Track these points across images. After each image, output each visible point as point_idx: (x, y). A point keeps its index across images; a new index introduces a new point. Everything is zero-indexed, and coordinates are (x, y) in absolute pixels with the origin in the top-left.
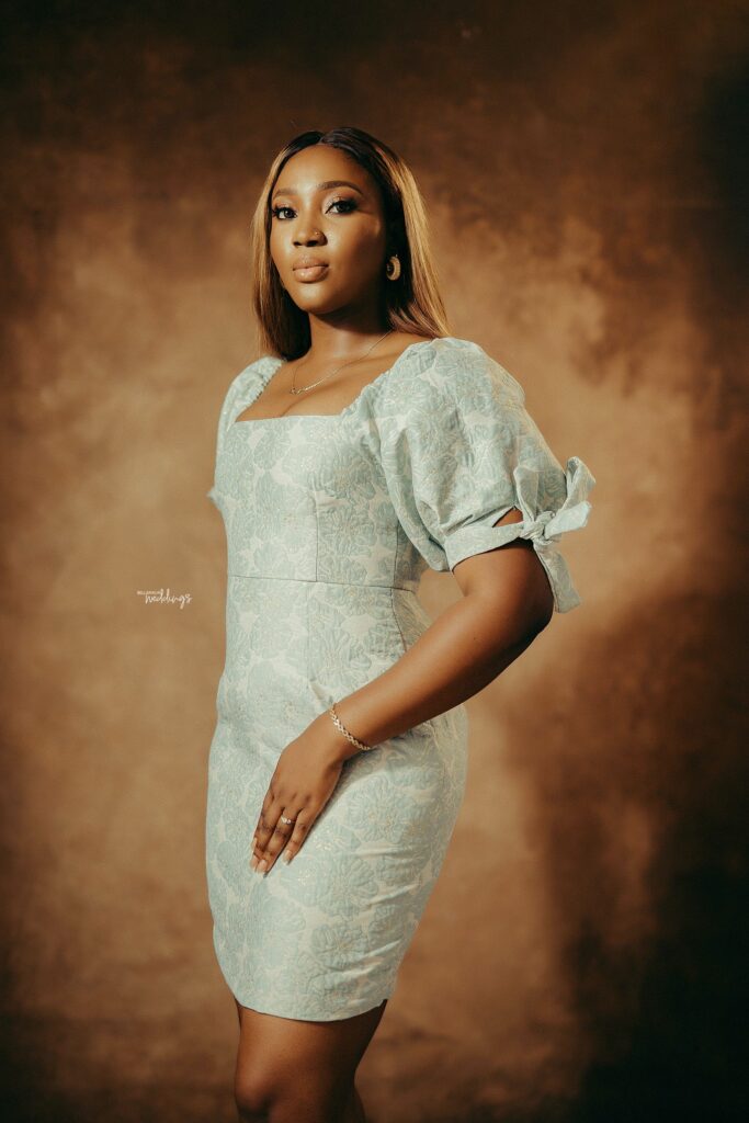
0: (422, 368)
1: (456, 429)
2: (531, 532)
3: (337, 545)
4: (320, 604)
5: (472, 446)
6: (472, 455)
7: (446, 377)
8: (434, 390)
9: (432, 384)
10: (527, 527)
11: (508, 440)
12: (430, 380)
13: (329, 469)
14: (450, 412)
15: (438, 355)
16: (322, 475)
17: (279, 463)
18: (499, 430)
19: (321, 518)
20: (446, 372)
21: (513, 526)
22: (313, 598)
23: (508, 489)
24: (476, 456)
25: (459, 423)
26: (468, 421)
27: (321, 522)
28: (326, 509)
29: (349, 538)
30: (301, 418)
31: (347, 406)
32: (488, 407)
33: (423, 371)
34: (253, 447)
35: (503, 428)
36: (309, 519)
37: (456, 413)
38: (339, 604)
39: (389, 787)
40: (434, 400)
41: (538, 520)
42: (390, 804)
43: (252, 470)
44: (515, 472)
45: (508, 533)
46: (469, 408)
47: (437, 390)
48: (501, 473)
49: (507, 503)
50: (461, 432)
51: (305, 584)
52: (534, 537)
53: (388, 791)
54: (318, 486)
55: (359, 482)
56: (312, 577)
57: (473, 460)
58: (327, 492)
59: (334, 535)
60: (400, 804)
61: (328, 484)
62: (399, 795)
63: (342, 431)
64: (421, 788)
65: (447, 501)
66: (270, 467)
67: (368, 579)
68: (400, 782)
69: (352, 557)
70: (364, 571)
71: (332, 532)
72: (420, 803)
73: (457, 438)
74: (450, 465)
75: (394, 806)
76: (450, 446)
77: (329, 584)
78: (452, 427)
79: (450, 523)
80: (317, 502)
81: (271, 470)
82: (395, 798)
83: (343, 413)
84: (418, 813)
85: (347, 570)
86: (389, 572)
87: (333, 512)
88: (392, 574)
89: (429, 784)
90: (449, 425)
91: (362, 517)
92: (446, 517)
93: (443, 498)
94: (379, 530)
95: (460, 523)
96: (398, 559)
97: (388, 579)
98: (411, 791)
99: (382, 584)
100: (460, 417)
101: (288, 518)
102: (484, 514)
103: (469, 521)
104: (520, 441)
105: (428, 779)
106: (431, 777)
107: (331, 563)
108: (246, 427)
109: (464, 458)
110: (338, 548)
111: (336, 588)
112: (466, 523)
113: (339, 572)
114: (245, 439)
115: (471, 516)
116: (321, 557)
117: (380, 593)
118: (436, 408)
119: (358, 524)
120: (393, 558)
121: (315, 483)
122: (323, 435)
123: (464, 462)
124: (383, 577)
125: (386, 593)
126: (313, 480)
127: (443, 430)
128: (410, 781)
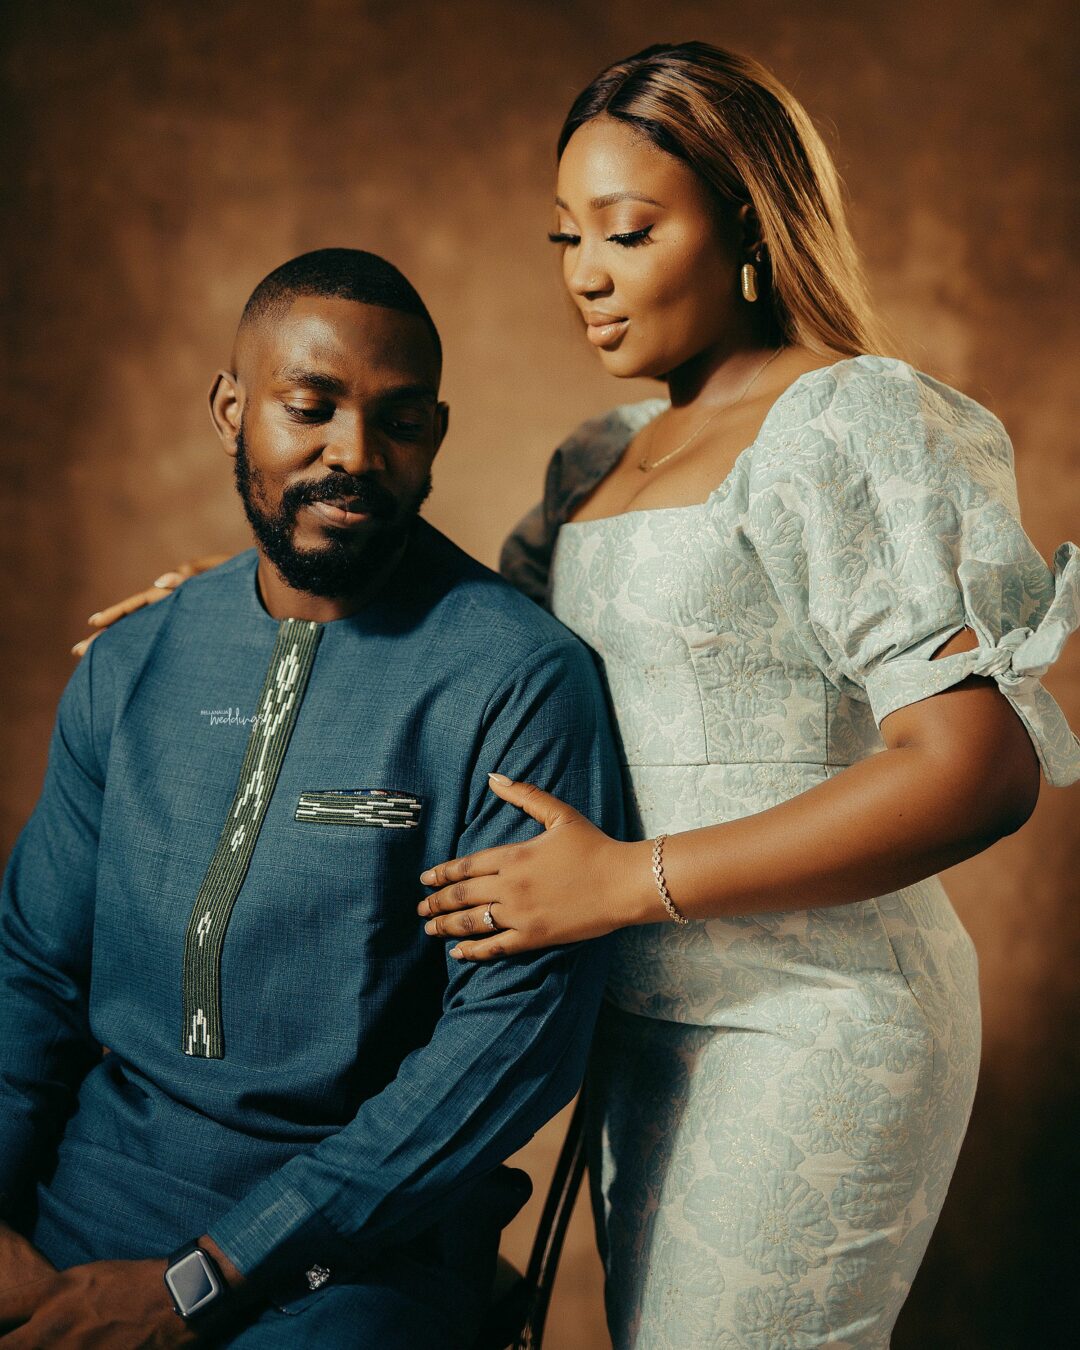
0: (812, 410)
1: (864, 508)
2: (989, 665)
3: (733, 702)
4: (717, 799)
5: (891, 535)
6: (891, 548)
7: (851, 424)
8: (830, 445)
9: (829, 435)
10: (984, 657)
11: (950, 519)
12: (826, 429)
13: (699, 590)
14: (856, 480)
15: (839, 388)
16: (690, 601)
17: (624, 587)
18: (935, 504)
19: (701, 665)
20: (851, 414)
21: (960, 656)
22: (706, 790)
23: (952, 597)
24: (896, 550)
25: (868, 499)
26: (885, 493)
27: (701, 671)
28: (705, 651)
29: (749, 691)
30: (647, 515)
31: (714, 487)
32: (916, 467)
33: (815, 415)
34: (587, 566)
35: (940, 502)
36: (682, 671)
37: (865, 483)
38: (746, 794)
39: (846, 1066)
40: (831, 464)
41: (999, 646)
42: (848, 1095)
43: (589, 601)
44: (959, 570)
45: (955, 667)
46: (886, 472)
47: (834, 445)
48: (939, 574)
49: (950, 622)
50: (873, 512)
51: (690, 768)
52: (996, 671)
53: (844, 1075)
54: (686, 619)
55: (747, 605)
56: (701, 757)
57: (892, 557)
58: (702, 627)
59: (725, 689)
60: (864, 1095)
61: (700, 614)
62: (861, 1082)
63: (711, 529)
64: (897, 1071)
65: (853, 624)
66: (613, 596)
67: (787, 751)
68: (862, 1059)
69: (759, 720)
70: (780, 740)
71: (720, 685)
72: (896, 1095)
73: (866, 523)
74: (855, 566)
75: (853, 1098)
76: (854, 537)
77: (728, 766)
78: (857, 506)
79: (861, 657)
80: (689, 644)
81: (614, 601)
82: (854, 1085)
83: (710, 500)
84: (894, 1111)
85: (754, 741)
86: (817, 739)
87: (716, 654)
88: (822, 742)
89: (909, 1064)
90: (853, 502)
91: (762, 656)
92: (852, 647)
93: (843, 619)
94: (793, 673)
95: (879, 657)
96: (831, 716)
97: (817, 750)
98: (880, 1075)
99: (808, 759)
100: (871, 489)
101: (651, 672)
102: (914, 641)
103: (892, 653)
104: (971, 519)
105: (906, 1056)
106: (912, 1052)
107: (728, 733)
108: (574, 534)
109: (877, 554)
110: (734, 709)
111: (740, 771)
112: (887, 656)
113: (741, 746)
114: (575, 553)
115: (894, 646)
116: (711, 725)
117: (807, 772)
118: (833, 475)
119: (758, 668)
120: (822, 714)
121: (681, 615)
122: (683, 538)
123: (878, 561)
124: (810, 748)
125: (816, 772)
126: (677, 611)
127: (843, 511)
128: (877, 1058)
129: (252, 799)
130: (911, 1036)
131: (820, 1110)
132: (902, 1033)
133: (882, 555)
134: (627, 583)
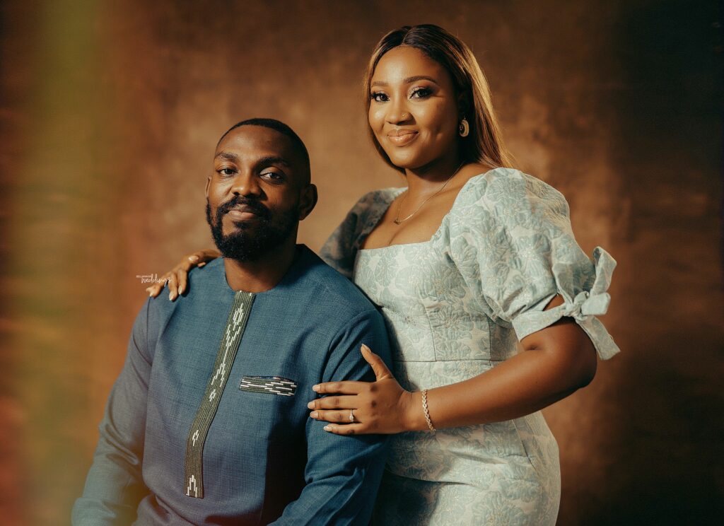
0: (477, 196)
1: (505, 243)
2: (572, 312)
3: (447, 333)
4: (440, 377)
5: (519, 253)
6: (519, 260)
7: (496, 202)
8: (487, 213)
9: (486, 209)
10: (568, 308)
11: (546, 244)
12: (484, 206)
13: (429, 282)
14: (500, 230)
15: (489, 185)
16: (425, 287)
17: (393, 281)
18: (538, 238)
19: (431, 316)
20: (495, 198)
21: (557, 308)
22: (435, 373)
23: (550, 282)
24: (522, 260)
25: (507, 238)
26: (515, 234)
27: (431, 318)
28: (433, 310)
29: (454, 327)
30: (402, 247)
31: (433, 233)
32: (528, 221)
33: (478, 199)
34: (374, 270)
35: (541, 237)
36: (422, 319)
37: (504, 230)
38: (454, 375)
39: (503, 499)
40: (487, 222)
41: (575, 302)
42: (504, 512)
43: (375, 287)
44: (553, 269)
45: (555, 314)
46: (514, 224)
47: (489, 213)
48: (544, 272)
49: (551, 292)
50: (509, 244)
51: (427, 364)
52: (574, 315)
53: (502, 503)
54: (423, 295)
55: (451, 288)
56: (433, 358)
57: (520, 263)
58: (431, 299)
59: (443, 326)
60: (511, 512)
61: (430, 293)
62: (510, 506)
63: (433, 253)
64: (527, 501)
65: (506, 296)
66: (388, 285)
67: (472, 355)
68: (511, 496)
69: (459, 341)
70: (469, 350)
71: (441, 325)
72: (526, 512)
73: (507, 249)
74: (504, 270)
75: (506, 513)
76: (501, 257)
77: (446, 362)
78: (502, 242)
79: (510, 311)
80: (426, 306)
81: (388, 287)
82: (507, 508)
83: (432, 239)
84: (525, 520)
85: (457, 350)
86: (486, 348)
87: (438, 311)
88: (489, 350)
89: (532, 498)
90: (499, 240)
91: (459, 311)
92: (506, 307)
93: (501, 295)
94: (474, 318)
95: (518, 311)
96: (492, 338)
97: (486, 354)
98: (519, 503)
99: (483, 358)
100: (507, 233)
101: (408, 319)
102: (534, 303)
103: (524, 309)
104: (555, 243)
105: (530, 494)
106: (533, 493)
107: (445, 347)
108: (366, 255)
109: (513, 263)
110: (447, 336)
111: (450, 364)
112: (522, 311)
113: (451, 352)
114: (367, 264)
115: (525, 306)
116: (437, 343)
117: (482, 364)
118: (489, 229)
119: (458, 317)
120: (488, 337)
121: (421, 293)
122: (420, 258)
123: (514, 266)
124: (483, 353)
125: (486, 364)
126: (419, 292)
127: (495, 245)
128: (517, 496)
129: (220, 376)
130: (533, 485)
131: (491, 519)
132: (528, 484)
133: (516, 263)
134: (394, 279)
